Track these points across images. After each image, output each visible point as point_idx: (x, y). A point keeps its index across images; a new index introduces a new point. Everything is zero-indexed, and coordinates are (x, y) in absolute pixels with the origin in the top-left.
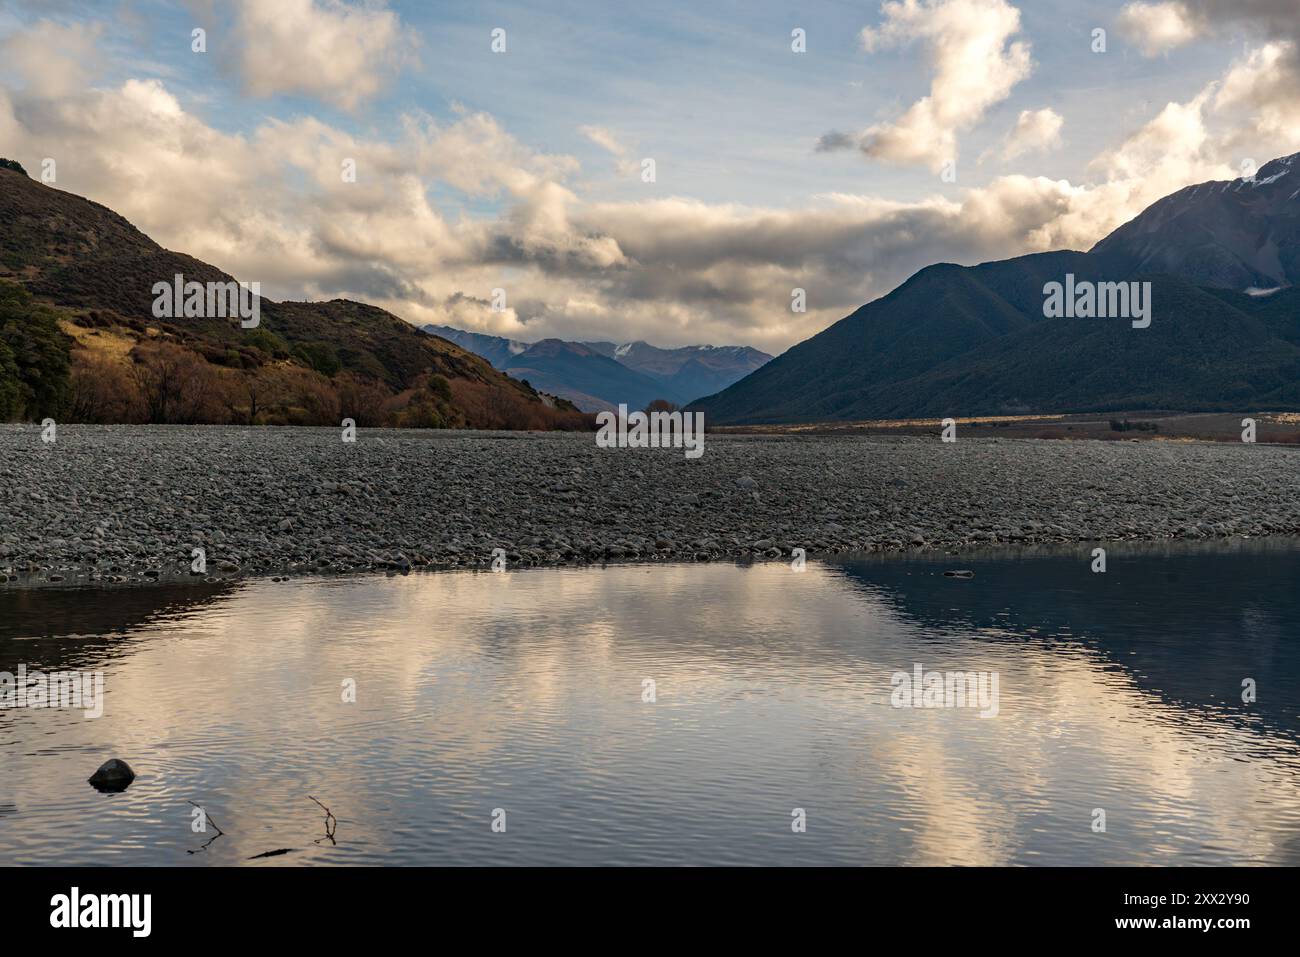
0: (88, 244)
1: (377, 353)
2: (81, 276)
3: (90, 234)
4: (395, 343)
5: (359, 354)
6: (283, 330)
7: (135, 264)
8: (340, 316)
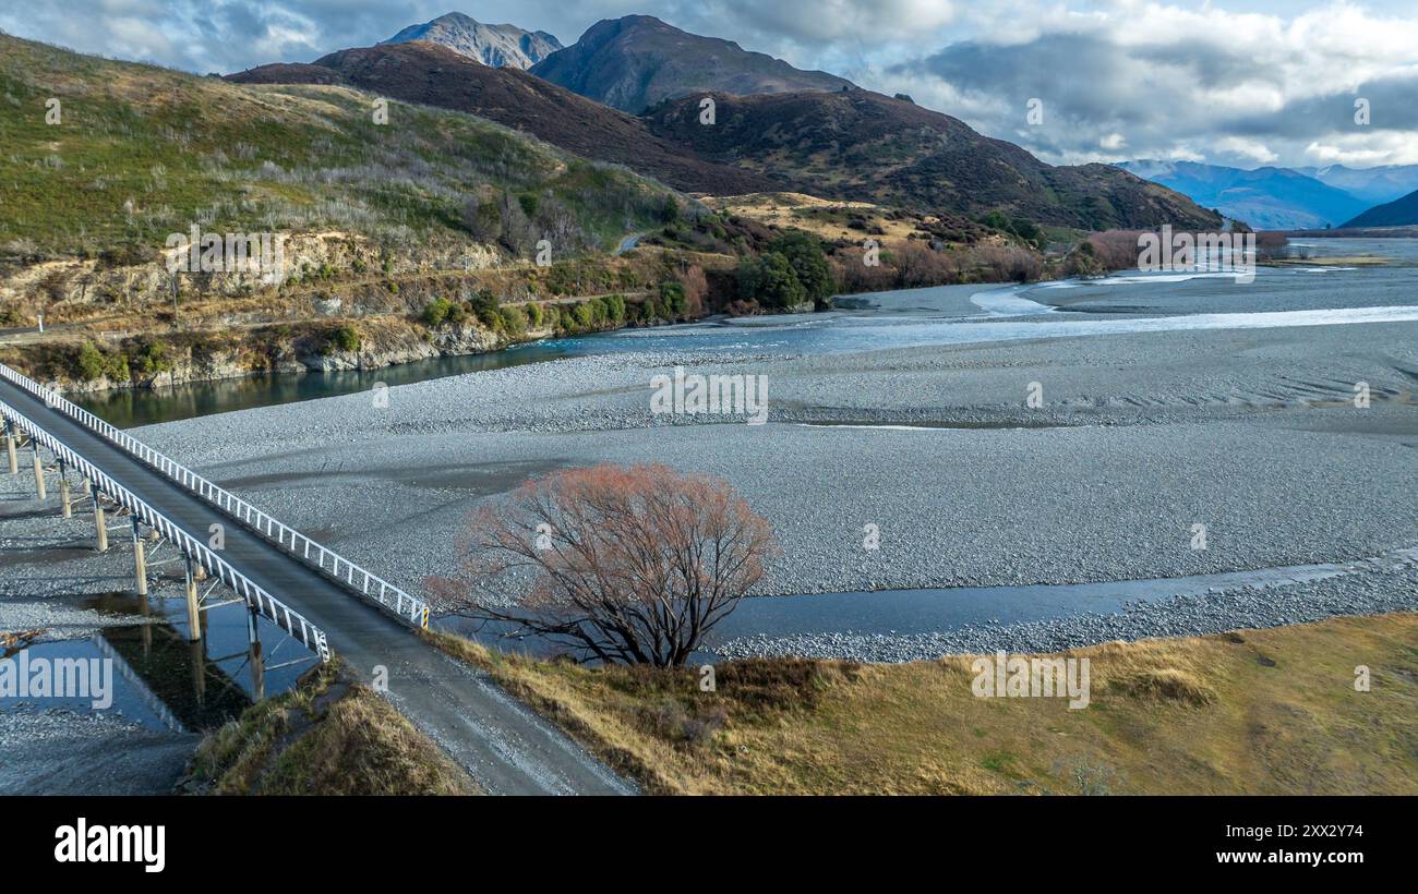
0: (942, 142)
1: (1110, 198)
2: (936, 162)
3: (944, 136)
4: (1122, 191)
5: (1097, 199)
6: (1052, 186)
7: (966, 152)
8: (1091, 174)
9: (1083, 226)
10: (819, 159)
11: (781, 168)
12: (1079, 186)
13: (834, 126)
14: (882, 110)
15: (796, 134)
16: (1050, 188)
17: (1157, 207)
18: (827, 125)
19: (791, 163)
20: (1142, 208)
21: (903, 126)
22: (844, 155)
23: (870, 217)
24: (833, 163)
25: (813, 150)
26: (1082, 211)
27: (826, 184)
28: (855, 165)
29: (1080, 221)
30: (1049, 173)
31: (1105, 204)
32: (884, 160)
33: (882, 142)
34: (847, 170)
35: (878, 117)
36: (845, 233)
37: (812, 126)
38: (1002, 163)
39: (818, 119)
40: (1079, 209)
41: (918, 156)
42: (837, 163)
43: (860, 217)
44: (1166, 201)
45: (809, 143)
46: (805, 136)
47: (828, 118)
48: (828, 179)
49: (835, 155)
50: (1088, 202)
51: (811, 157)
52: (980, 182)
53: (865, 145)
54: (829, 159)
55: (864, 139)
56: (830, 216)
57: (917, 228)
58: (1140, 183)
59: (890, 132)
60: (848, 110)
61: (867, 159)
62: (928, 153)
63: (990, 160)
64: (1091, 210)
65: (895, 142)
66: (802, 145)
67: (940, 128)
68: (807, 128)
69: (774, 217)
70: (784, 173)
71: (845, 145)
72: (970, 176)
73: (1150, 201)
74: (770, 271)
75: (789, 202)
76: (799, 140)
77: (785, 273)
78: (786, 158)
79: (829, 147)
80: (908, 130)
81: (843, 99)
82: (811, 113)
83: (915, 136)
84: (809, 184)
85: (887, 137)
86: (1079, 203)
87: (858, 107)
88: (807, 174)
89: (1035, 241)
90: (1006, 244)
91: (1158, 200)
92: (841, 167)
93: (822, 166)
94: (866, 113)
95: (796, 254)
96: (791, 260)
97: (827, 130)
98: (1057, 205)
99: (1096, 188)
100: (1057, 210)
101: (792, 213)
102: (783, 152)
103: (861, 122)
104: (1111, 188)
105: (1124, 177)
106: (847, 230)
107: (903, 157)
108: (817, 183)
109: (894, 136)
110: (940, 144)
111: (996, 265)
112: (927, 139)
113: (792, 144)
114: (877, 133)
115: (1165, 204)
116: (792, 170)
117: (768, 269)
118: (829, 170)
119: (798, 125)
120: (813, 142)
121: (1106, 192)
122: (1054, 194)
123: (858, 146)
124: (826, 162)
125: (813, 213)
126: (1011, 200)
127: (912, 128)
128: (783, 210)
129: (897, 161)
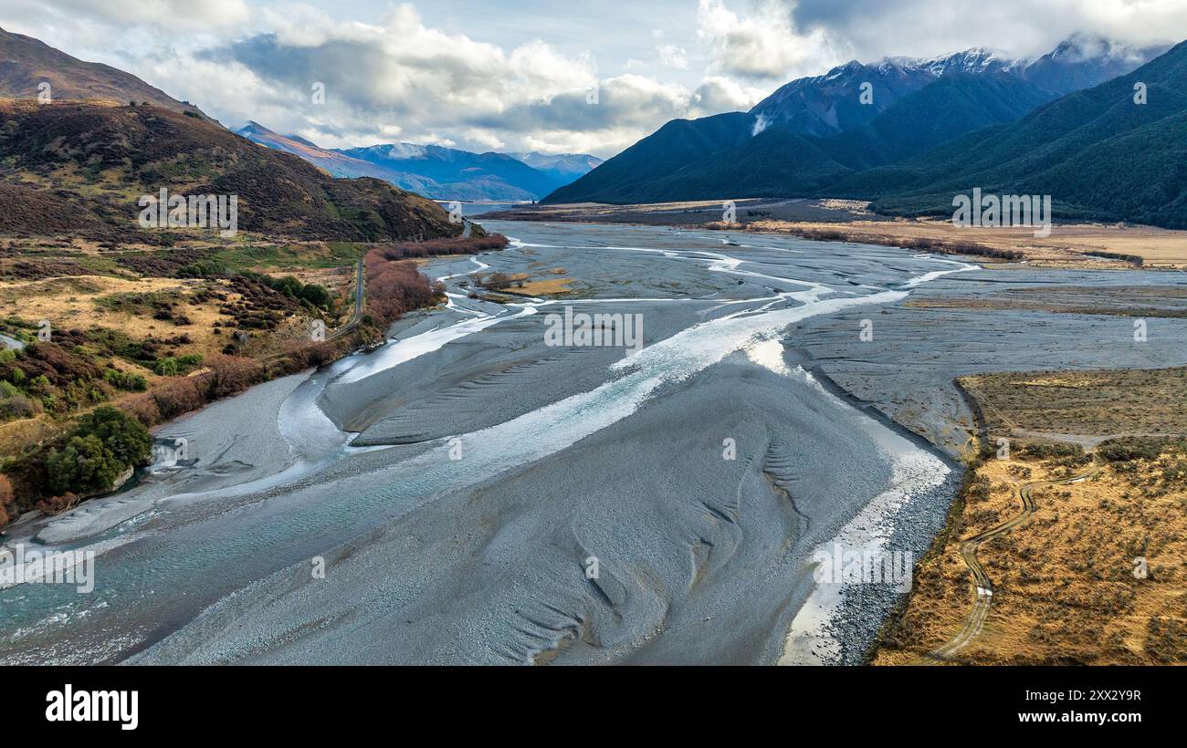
0: (233, 161)
1: (380, 211)
2: (229, 180)
3: (234, 156)
4: (389, 204)
5: (370, 213)
6: (333, 200)
8: (364, 188)
9: (361, 239)
10: (112, 175)
11: (70, 184)
12: (355, 201)
13: (125, 143)
14: (173, 129)
15: (83, 149)
16: (331, 203)
17: (416, 218)
18: (116, 142)
19: (81, 179)
20: (405, 220)
21: (194, 146)
22: (138, 172)
23: (175, 304)
24: (128, 180)
25: (106, 165)
26: (360, 223)
27: (122, 202)
28: (150, 182)
29: (358, 234)
30: (329, 188)
31: (376, 217)
32: (180, 179)
33: (175, 161)
34: (143, 188)
35: (170, 136)
36: (152, 328)
37: (101, 143)
38: (288, 182)
39: (106, 135)
40: (357, 222)
41: (212, 174)
42: (131, 180)
43: (165, 306)
44: (422, 211)
45: (100, 159)
46: (93, 151)
47: (118, 135)
48: (123, 197)
49: (129, 172)
50: (363, 216)
51: (104, 173)
52: (271, 200)
53: (159, 163)
54: (124, 175)
55: (156, 157)
56: (134, 304)
57: (222, 312)
58: (402, 195)
59: (182, 150)
60: (139, 128)
61: (162, 177)
62: (221, 172)
63: (278, 179)
64: (366, 223)
65: (188, 161)
66: (92, 160)
67: (231, 148)
68: (95, 144)
69: (74, 312)
70: (74, 190)
71: (138, 163)
72: (262, 195)
73: (411, 213)
74: (85, 460)
75: (89, 289)
76: (89, 156)
77: (100, 458)
78: (75, 173)
79: (122, 164)
80: (200, 150)
81: (131, 114)
82: (99, 129)
83: (208, 156)
84: (104, 202)
85: (181, 156)
86: (356, 217)
87: (148, 124)
88: (101, 192)
89: (326, 306)
90: (302, 321)
91: (417, 211)
92: (136, 184)
93: (116, 183)
94: (157, 131)
95: (109, 432)
96: (104, 439)
97: (117, 147)
98: (338, 219)
99: (368, 202)
100: (339, 224)
101: (94, 306)
102: (71, 167)
103: (152, 140)
104: (380, 201)
105: (389, 190)
106: (153, 322)
107: (198, 175)
108: (112, 201)
109: (187, 155)
110: (232, 163)
111: (295, 355)
112: (219, 159)
113: (80, 159)
114: (171, 151)
115: (422, 215)
116: (82, 187)
117: (81, 459)
118: (124, 187)
119: (85, 141)
120: (103, 157)
121: (376, 205)
122: (335, 208)
123: (152, 164)
124: (119, 179)
125: (117, 304)
126: (298, 216)
127: (203, 147)
128: (84, 302)
129: (192, 179)
